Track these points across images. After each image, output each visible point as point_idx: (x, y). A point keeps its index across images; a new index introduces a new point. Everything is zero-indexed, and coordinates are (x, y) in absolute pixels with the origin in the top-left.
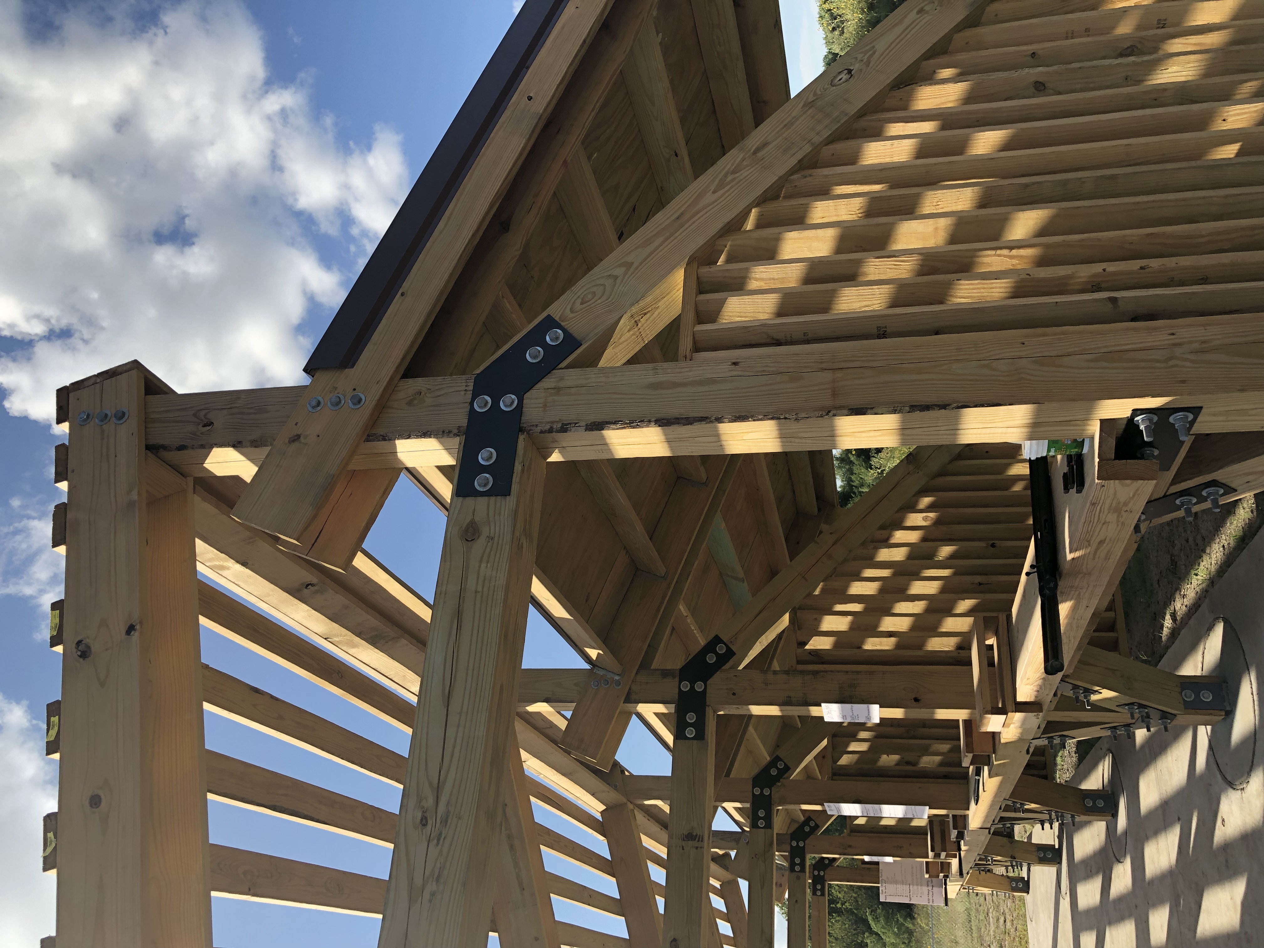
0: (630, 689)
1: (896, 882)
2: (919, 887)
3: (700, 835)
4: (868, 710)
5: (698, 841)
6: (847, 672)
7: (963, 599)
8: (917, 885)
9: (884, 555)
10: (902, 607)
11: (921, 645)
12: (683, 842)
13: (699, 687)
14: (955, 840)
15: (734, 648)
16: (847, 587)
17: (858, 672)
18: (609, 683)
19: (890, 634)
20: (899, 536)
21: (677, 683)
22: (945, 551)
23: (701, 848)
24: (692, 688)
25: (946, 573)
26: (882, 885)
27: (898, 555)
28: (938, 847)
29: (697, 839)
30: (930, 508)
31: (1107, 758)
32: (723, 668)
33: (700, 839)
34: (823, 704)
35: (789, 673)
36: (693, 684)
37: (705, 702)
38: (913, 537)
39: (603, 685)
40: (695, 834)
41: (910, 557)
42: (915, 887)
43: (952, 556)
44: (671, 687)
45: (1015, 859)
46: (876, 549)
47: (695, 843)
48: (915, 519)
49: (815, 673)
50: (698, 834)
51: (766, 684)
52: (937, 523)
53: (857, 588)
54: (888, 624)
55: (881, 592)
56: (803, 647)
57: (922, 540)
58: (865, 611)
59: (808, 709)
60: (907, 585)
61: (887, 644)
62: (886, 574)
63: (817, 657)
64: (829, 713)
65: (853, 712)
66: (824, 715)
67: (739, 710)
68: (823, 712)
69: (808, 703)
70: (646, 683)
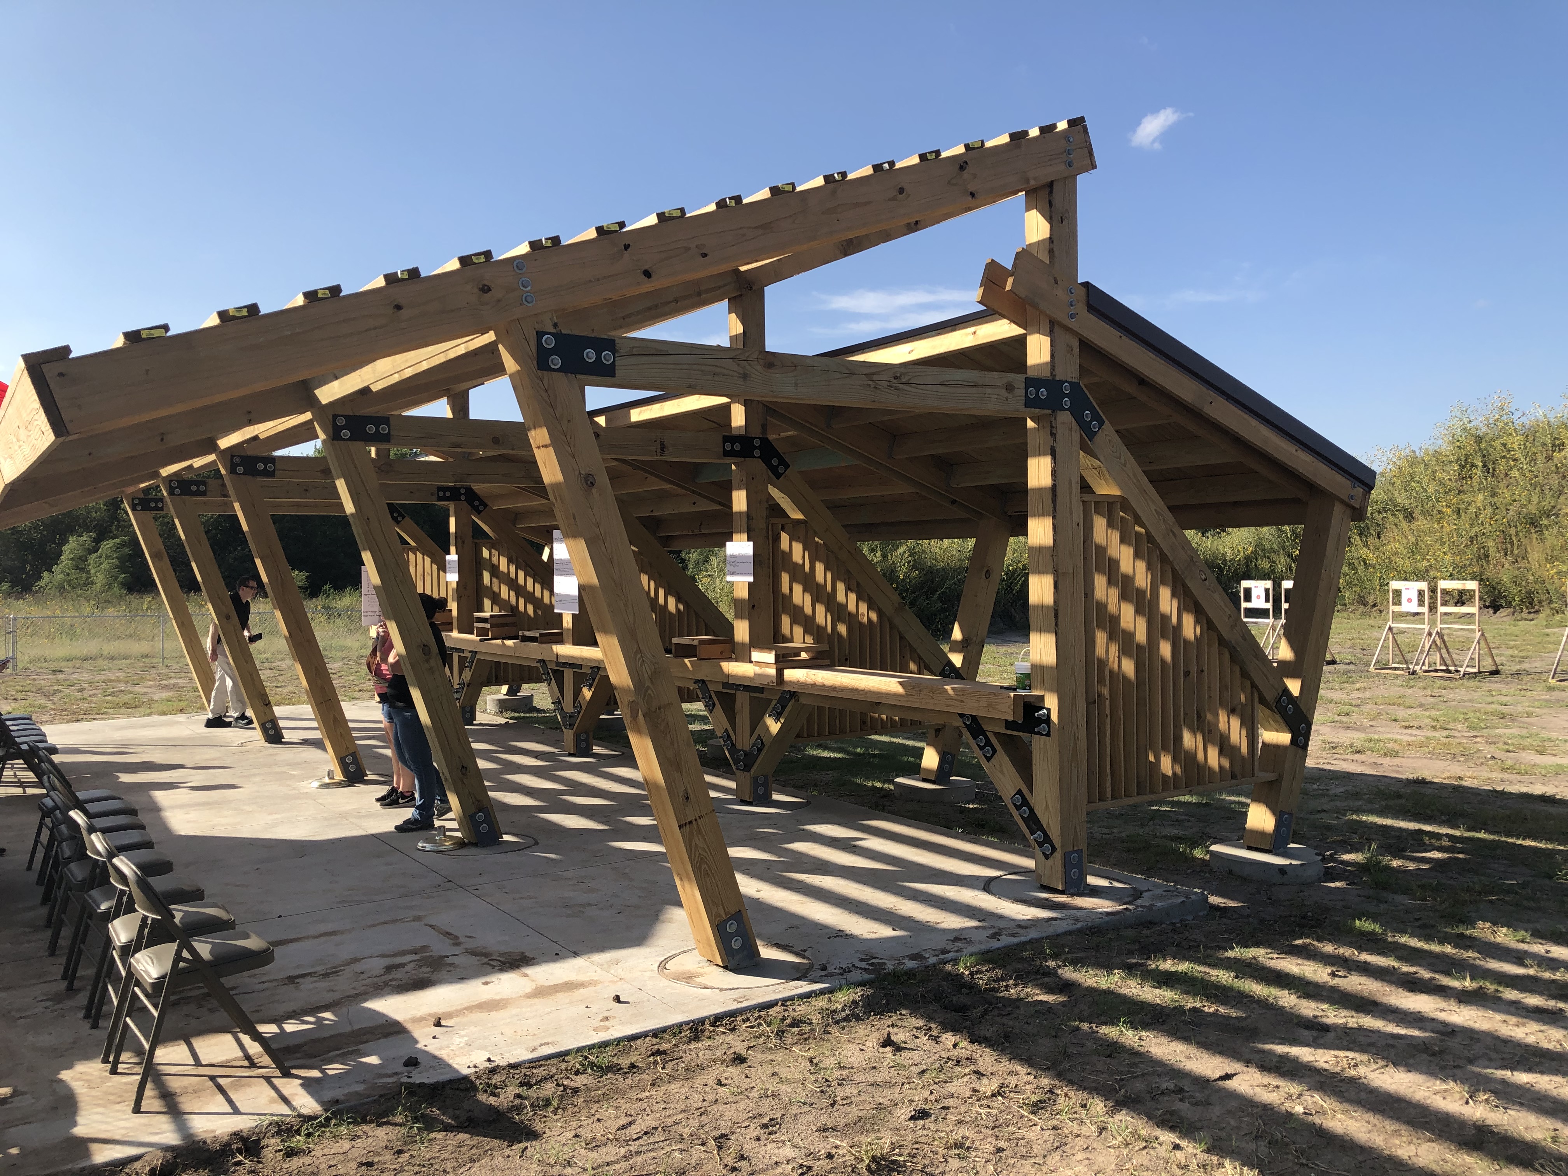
2: (377, 604)
4: (745, 574)
6: (769, 560)
9: (841, 587)
10: (808, 598)
11: (784, 612)
13: (757, 453)
14: (520, 635)
15: (781, 478)
16: (820, 561)
17: (769, 567)
19: (791, 590)
20: (852, 597)
21: (758, 436)
22: (842, 629)
24: (756, 448)
25: (829, 630)
27: (841, 596)
30: (869, 620)
32: (769, 470)
34: (751, 543)
36: (759, 447)
37: (748, 457)
38: (852, 607)
41: (839, 605)
43: (839, 634)
44: (756, 432)
46: (844, 581)
47: (659, 450)
48: (863, 608)
49: (768, 537)
52: (861, 624)
53: (820, 568)
54: (798, 589)
55: (818, 584)
56: (783, 530)
57: (849, 613)
58: (805, 573)
59: (743, 532)
60: (821, 602)
61: (785, 589)
62: (829, 588)
63: (777, 539)
64: (739, 547)
65: (740, 563)
66: (736, 543)
67: (738, 481)
68: (740, 543)
69: (751, 532)
70: (757, 413)
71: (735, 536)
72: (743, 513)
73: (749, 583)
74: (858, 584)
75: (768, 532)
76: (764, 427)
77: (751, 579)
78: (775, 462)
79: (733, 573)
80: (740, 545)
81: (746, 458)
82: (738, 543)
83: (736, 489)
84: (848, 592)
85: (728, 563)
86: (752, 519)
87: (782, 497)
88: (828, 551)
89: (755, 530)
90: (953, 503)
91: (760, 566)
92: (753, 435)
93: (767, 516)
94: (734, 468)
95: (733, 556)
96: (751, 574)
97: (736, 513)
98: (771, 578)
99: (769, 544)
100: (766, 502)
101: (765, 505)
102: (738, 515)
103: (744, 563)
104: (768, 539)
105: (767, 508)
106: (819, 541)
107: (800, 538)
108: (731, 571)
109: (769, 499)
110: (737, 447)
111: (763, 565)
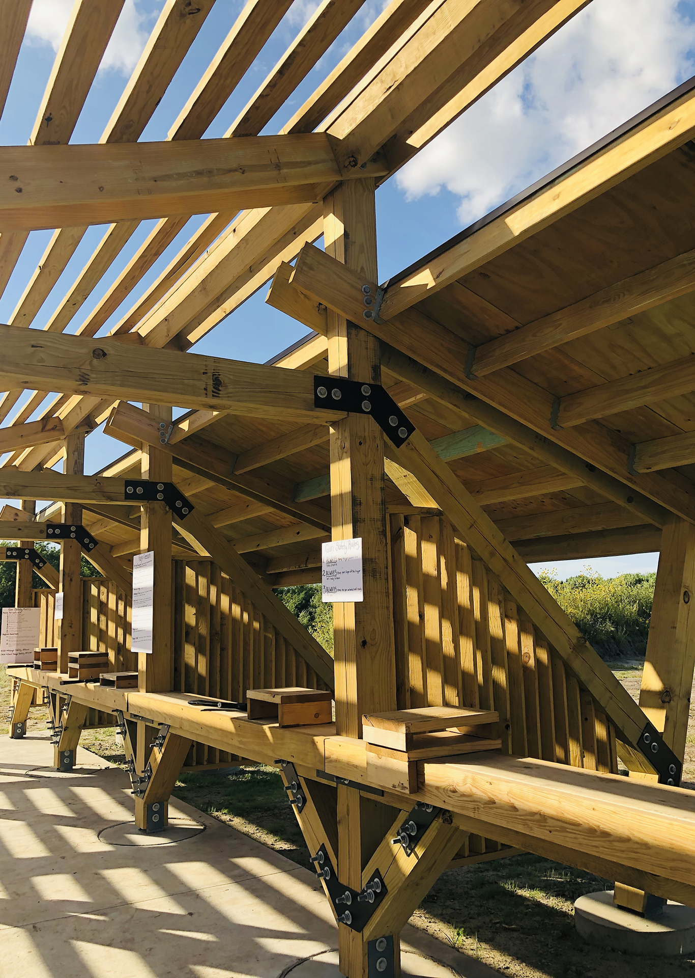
0: (361, 328)
1: (19, 622)
2: (15, 643)
3: (219, 394)
4: (351, 590)
5: (213, 392)
6: (387, 568)
7: (458, 695)
8: (17, 641)
9: (494, 612)
10: (448, 629)
11: (412, 650)
12: (212, 374)
13: (366, 406)
14: (101, 677)
15: (403, 446)
16: (462, 571)
17: (387, 579)
18: (368, 305)
19: (422, 616)
20: (512, 627)
21: (367, 382)
22: (500, 676)
23: (206, 394)
24: (365, 398)
25: (480, 678)
26: (17, 609)
27: (495, 626)
28: (83, 661)
29: (215, 390)
30: (538, 661)
31: (194, 823)
32: (384, 434)
33: (214, 394)
34: (359, 540)
35: (383, 505)
36: (369, 398)
37: (352, 411)
38: (511, 643)
39: (366, 297)
40: (220, 388)
41: (494, 639)
42: (16, 639)
43: (496, 684)
44: (364, 375)
45: (65, 730)
46: (499, 603)
47: (210, 388)
48: (528, 643)
49: (384, 533)
50: (220, 392)
51: (371, 480)
52: (526, 668)
53: (463, 581)
54: (432, 614)
55: (460, 608)
56: (407, 524)
57: (508, 653)
58: (442, 591)
59: (347, 523)
60: (467, 635)
61: (412, 613)
62: (477, 614)
63: (398, 537)
64: (340, 547)
65: (343, 572)
66: (337, 542)
67: (338, 448)
68: (343, 541)
69: (358, 524)
70: (367, 348)
71: (336, 531)
72: (346, 495)
73: (357, 604)
74: (520, 610)
75: (384, 525)
76: (376, 370)
77: (359, 597)
78: (393, 421)
79: (331, 590)
80: (343, 545)
81: (348, 413)
82: (340, 542)
83: (334, 462)
84: (506, 621)
85: (325, 574)
86: (360, 505)
87: (404, 476)
88: (475, 558)
89: (364, 521)
90: (630, 500)
91: (374, 578)
92: (361, 381)
93: (382, 501)
94: (332, 430)
95: (332, 563)
96: (359, 589)
97: (336, 496)
98: (391, 597)
99: (386, 544)
100: (381, 479)
101: (379, 484)
102: (339, 500)
103: (349, 572)
104: (385, 535)
105: (382, 489)
106: (461, 543)
107: (432, 537)
108: (330, 587)
109: (385, 478)
110: (337, 395)
111: (378, 577)
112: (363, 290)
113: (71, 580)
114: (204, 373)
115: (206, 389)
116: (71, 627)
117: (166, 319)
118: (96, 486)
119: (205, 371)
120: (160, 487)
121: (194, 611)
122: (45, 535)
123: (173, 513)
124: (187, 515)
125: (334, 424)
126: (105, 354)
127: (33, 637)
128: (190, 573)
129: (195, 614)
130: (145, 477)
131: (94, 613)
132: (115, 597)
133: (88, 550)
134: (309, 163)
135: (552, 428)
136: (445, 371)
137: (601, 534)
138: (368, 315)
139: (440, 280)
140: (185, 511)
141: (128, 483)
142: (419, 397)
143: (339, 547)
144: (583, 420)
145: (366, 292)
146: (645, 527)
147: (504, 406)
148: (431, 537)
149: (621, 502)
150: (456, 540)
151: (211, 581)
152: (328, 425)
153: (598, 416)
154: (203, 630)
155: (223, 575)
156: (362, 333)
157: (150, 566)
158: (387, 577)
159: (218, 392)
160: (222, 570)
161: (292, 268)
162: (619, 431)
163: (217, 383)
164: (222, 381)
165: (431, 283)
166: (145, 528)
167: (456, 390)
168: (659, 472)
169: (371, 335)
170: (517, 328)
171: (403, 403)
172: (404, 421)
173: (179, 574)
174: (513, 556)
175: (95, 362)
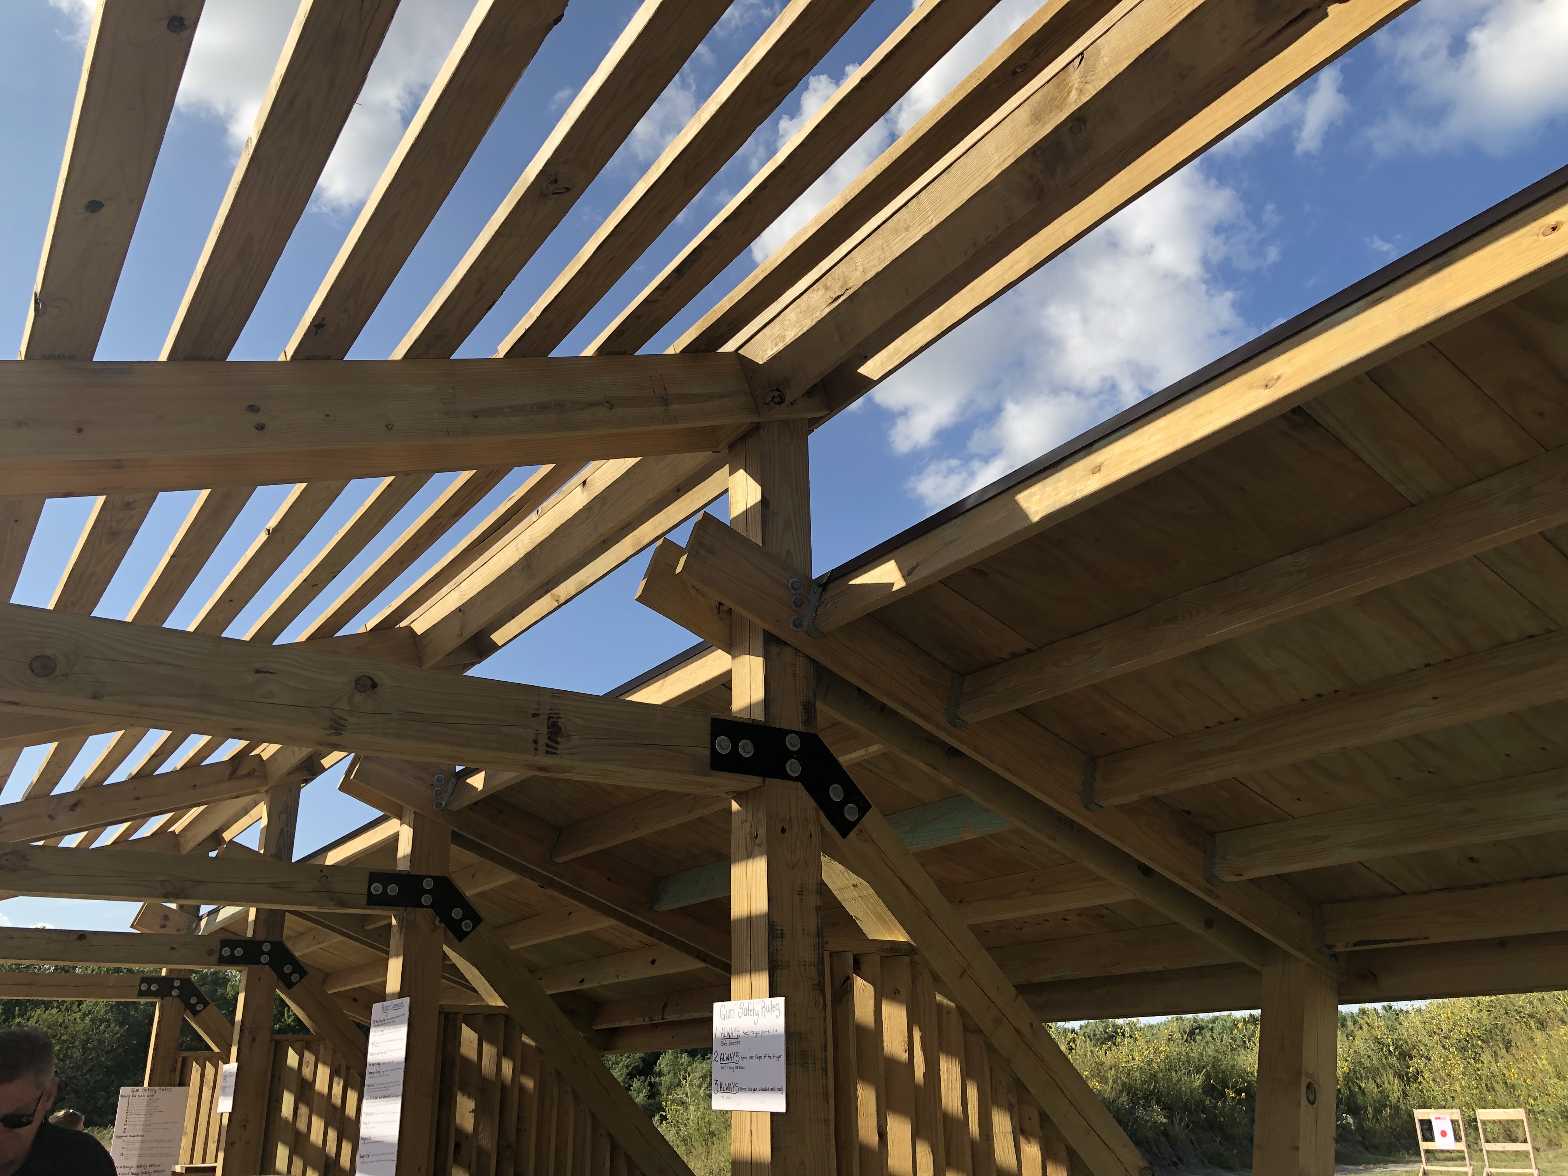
0: (786, 644)
1: (149, 1114)
2: (137, 1152)
3: (556, 749)
4: (764, 1090)
5: (547, 745)
6: (826, 1050)
8: (141, 1149)
9: (1002, 1123)
12: (546, 717)
13: (793, 767)
15: (852, 835)
16: (950, 1053)
17: (825, 1070)
18: (796, 609)
19: (882, 1135)
20: (1032, 1152)
21: (795, 729)
23: (536, 749)
24: (791, 755)
26: (146, 1090)
29: (550, 743)
32: (822, 814)
33: (550, 750)
34: (780, 1001)
35: (819, 938)
36: (799, 755)
37: (770, 776)
39: (794, 597)
40: (559, 740)
42: (138, 1145)
44: (790, 718)
46: (1010, 1108)
47: (543, 740)
49: (820, 987)
50: (559, 746)
51: (801, 893)
53: (949, 1071)
54: (899, 1131)
55: (947, 1118)
56: (858, 968)
58: (916, 1087)
59: (758, 970)
60: (957, 1166)
61: (867, 1131)
62: (974, 1127)
63: (844, 993)
64: (747, 1012)
65: (751, 1058)
66: (740, 1002)
67: (746, 838)
68: (751, 1001)
69: (779, 971)
70: (794, 675)
71: (738, 984)
72: (758, 917)
73: (773, 1115)
74: (1044, 1117)
75: (821, 973)
76: (809, 709)
77: (778, 1104)
78: (836, 793)
79: (729, 1088)
80: (751, 1007)
81: (764, 780)
82: (746, 1002)
83: (739, 860)
84: (1022, 1140)
85: (718, 1058)
86: (782, 937)
87: (854, 886)
88: (969, 1028)
89: (789, 966)
90: (1209, 924)
91: (803, 1067)
92: (785, 726)
93: (818, 931)
94: (735, 806)
95: (731, 1039)
96: (780, 1090)
97: (740, 921)
98: (832, 1101)
99: (825, 1005)
100: (817, 893)
101: (813, 901)
102: (745, 926)
103: (760, 1057)
104: (822, 991)
105: (818, 909)
106: (945, 1001)
107: (899, 992)
108: (726, 1082)
109: (822, 888)
110: (746, 749)
111: (810, 1066)
112: (790, 586)
113: (254, 1039)
114: (534, 715)
115: (535, 742)
116: (245, 1126)
117: (460, 609)
118: (320, 881)
119: (536, 712)
120: (428, 884)
121: (471, 1104)
122: (215, 958)
123: (446, 930)
124: (468, 933)
125: (739, 796)
126: (374, 685)
127: (170, 1141)
128: (468, 1035)
129: (473, 1111)
130: (403, 866)
131: (288, 1101)
132: (327, 1071)
133: (289, 985)
134: (711, 397)
135: (1086, 807)
136: (916, 712)
137: (1161, 976)
138: (797, 624)
139: (913, 578)
140: (466, 925)
141: (375, 877)
142: (874, 748)
143: (743, 1012)
144: (1134, 797)
145: (795, 589)
146: (1230, 967)
147: (1008, 770)
148: (897, 992)
149: (1195, 928)
150: (939, 998)
151: (505, 1052)
152: (729, 796)
153: (1158, 792)
154: (487, 1141)
155: (526, 1039)
156: (788, 651)
157: (401, 1023)
158: (826, 1066)
159: (555, 745)
160: (523, 1030)
161: (680, 551)
162: (1189, 813)
163: (555, 731)
164: (563, 728)
165: (899, 583)
166: (397, 956)
167: (932, 741)
168: (1256, 882)
169: (801, 655)
170: (1029, 651)
171: (847, 757)
172: (853, 793)
173: (451, 1038)
174: (1031, 1025)
175: (358, 697)
